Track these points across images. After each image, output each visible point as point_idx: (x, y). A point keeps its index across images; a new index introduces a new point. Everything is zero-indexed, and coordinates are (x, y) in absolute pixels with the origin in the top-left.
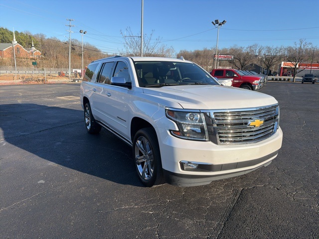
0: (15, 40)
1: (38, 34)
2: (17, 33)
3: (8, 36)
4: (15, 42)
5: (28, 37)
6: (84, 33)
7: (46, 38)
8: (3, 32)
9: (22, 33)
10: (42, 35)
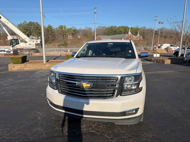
1: (142, 27)
2: (131, 28)
4: (130, 33)
5: (137, 29)
6: (162, 23)
8: (125, 28)
9: (134, 28)
10: (145, 28)
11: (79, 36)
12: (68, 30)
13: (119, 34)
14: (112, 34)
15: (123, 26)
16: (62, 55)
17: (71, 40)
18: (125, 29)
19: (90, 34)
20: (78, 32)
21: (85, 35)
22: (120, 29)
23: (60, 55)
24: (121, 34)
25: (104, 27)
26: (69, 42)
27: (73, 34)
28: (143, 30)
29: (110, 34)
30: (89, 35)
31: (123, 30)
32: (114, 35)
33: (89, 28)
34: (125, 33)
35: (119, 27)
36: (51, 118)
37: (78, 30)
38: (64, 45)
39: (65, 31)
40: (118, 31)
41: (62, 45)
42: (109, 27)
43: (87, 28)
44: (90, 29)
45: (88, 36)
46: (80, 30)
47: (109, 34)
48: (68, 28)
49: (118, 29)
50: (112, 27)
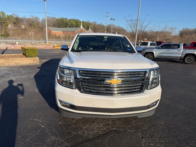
0: (81, 26)
1: (93, 22)
2: (83, 22)
3: (79, 24)
4: (82, 27)
5: (88, 24)
6: (113, 20)
7: (97, 24)
8: (77, 21)
9: (85, 22)
10: (95, 23)
11: (23, 26)
12: (8, 18)
13: (70, 27)
14: (63, 26)
15: (74, 19)
16: (8, 49)
17: (13, 30)
18: (77, 23)
19: (37, 24)
20: (21, 20)
21: (31, 25)
22: (72, 21)
23: (6, 49)
24: (72, 27)
25: (53, 18)
26: (11, 33)
27: (15, 23)
28: (95, 25)
29: (61, 27)
30: (36, 26)
31: (74, 23)
32: (65, 28)
33: (35, 17)
34: (76, 27)
35: (70, 20)
36: (57, 123)
37: (21, 18)
38: (4, 36)
39: (3, 18)
40: (69, 24)
41: (2, 36)
42: (59, 18)
43: (33, 17)
44: (37, 19)
45: (34, 26)
46: (24, 19)
47: (59, 27)
48: (7, 15)
49: (69, 22)
50: (62, 19)
